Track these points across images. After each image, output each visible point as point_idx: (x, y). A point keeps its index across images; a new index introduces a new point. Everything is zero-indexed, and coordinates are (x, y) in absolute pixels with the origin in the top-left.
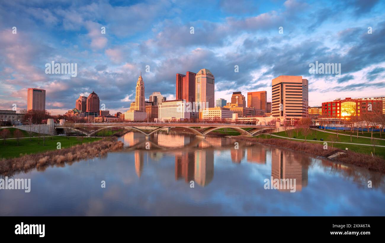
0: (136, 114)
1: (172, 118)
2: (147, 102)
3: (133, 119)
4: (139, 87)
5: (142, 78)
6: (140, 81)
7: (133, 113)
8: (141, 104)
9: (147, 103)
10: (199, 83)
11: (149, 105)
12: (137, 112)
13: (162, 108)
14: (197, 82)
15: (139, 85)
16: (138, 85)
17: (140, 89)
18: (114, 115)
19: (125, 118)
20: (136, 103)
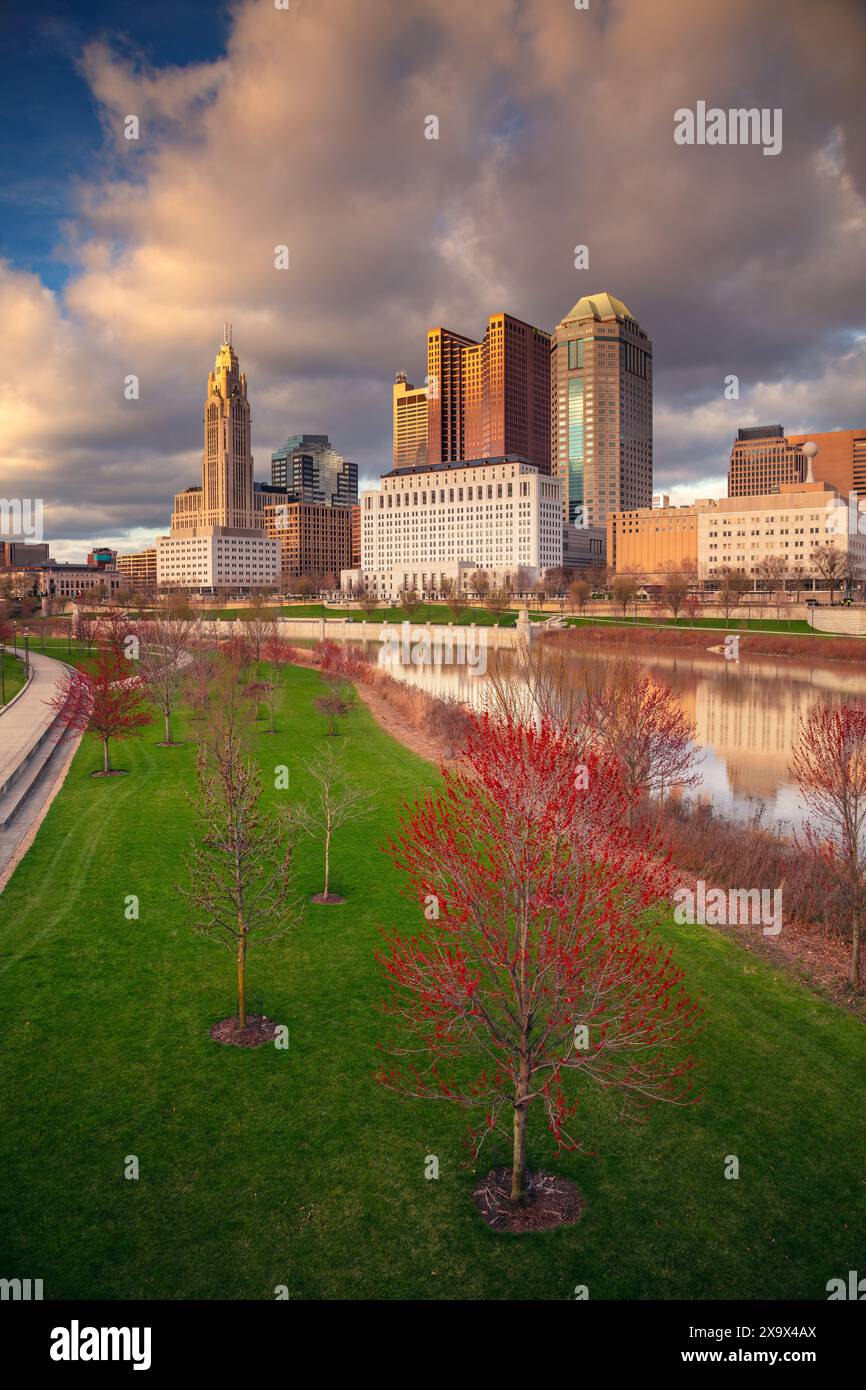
0: (223, 546)
1: (463, 564)
2: (264, 488)
3: (209, 577)
4: (222, 405)
5: (234, 358)
6: (227, 372)
7: (209, 545)
8: (236, 498)
9: (263, 494)
10: (579, 373)
11: (273, 501)
12: (231, 539)
13: (386, 510)
14: (566, 367)
15: (223, 394)
16: (217, 392)
17: (228, 413)
18: (84, 562)
19: (159, 571)
20: (205, 494)
